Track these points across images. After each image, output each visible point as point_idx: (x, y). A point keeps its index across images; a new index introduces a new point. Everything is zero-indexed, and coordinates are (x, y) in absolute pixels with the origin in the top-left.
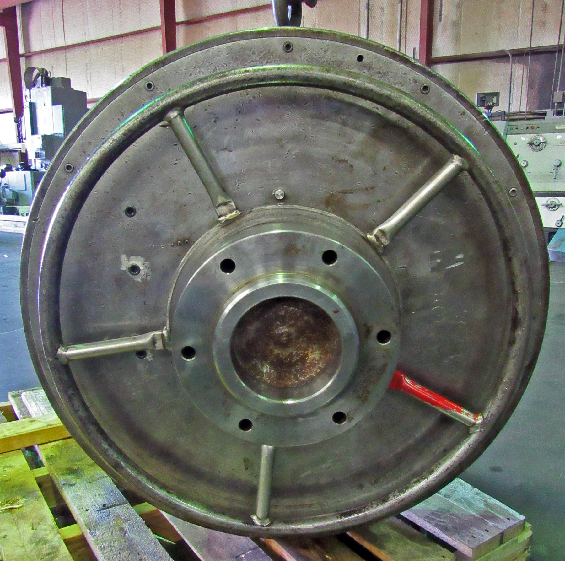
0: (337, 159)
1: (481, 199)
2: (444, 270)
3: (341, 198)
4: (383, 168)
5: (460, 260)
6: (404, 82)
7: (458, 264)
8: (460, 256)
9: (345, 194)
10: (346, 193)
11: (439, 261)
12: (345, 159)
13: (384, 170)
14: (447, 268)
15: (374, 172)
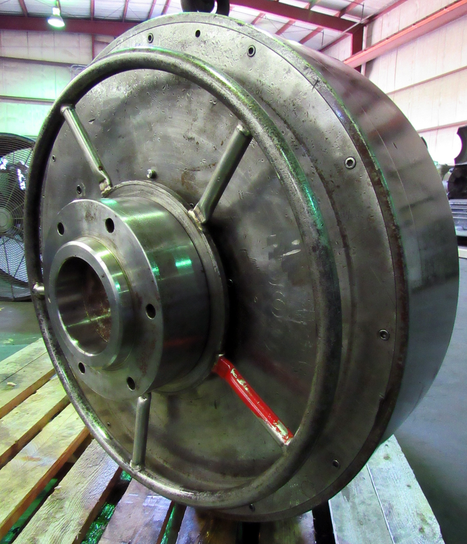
0: (187, 137)
1: (313, 173)
2: (281, 257)
3: (192, 176)
4: (221, 143)
5: (296, 247)
6: (233, 49)
7: (295, 252)
8: (296, 243)
9: (195, 172)
10: (195, 170)
11: (275, 246)
12: (192, 137)
13: (222, 145)
14: (284, 255)
15: (214, 147)
